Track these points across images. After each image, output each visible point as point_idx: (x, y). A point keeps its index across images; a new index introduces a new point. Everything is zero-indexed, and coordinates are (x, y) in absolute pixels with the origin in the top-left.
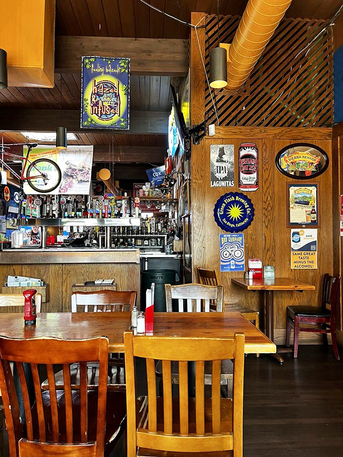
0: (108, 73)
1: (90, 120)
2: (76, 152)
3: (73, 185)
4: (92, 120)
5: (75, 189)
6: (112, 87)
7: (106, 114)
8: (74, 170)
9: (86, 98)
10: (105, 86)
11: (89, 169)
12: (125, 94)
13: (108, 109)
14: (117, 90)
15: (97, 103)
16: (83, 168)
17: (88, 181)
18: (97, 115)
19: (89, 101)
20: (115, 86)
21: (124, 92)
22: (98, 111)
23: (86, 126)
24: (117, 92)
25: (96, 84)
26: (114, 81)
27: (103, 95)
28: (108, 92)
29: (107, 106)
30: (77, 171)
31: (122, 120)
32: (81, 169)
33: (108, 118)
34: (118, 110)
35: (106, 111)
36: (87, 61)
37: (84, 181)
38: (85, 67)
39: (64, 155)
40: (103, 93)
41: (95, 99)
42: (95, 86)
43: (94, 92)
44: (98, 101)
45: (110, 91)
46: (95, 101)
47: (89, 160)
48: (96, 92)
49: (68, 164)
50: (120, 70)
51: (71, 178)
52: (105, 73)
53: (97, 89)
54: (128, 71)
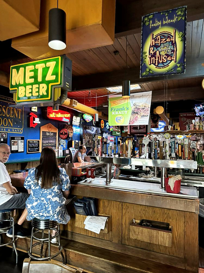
0: (166, 25)
1: (148, 70)
2: (140, 97)
3: (138, 119)
4: (150, 70)
5: (139, 121)
6: (168, 37)
7: (163, 63)
8: (139, 109)
9: (145, 51)
10: (162, 37)
11: (149, 107)
12: (181, 41)
13: (165, 58)
14: (174, 38)
15: (155, 54)
16: (145, 107)
17: (148, 116)
18: (155, 64)
19: (147, 54)
20: (172, 34)
21: (180, 39)
22: (155, 61)
23: (145, 76)
24: (174, 40)
25: (154, 37)
26: (171, 30)
27: (160, 45)
28: (165, 42)
29: (164, 55)
30: (141, 109)
31: (178, 65)
32: (143, 108)
33: (165, 66)
34: (175, 57)
35: (163, 59)
36: (146, 19)
37: (145, 116)
38: (144, 24)
39: (133, 99)
40: (160, 44)
41: (153, 51)
42: (153, 39)
43: (152, 45)
44: (156, 52)
45: (167, 40)
46: (152, 52)
47: (149, 102)
48: (154, 44)
49: (135, 105)
50: (177, 19)
51: (137, 115)
52: (163, 25)
53: (155, 42)
54: (185, 18)
